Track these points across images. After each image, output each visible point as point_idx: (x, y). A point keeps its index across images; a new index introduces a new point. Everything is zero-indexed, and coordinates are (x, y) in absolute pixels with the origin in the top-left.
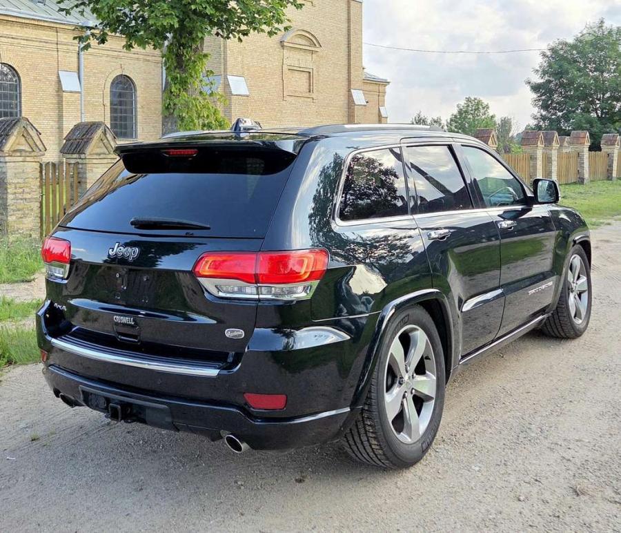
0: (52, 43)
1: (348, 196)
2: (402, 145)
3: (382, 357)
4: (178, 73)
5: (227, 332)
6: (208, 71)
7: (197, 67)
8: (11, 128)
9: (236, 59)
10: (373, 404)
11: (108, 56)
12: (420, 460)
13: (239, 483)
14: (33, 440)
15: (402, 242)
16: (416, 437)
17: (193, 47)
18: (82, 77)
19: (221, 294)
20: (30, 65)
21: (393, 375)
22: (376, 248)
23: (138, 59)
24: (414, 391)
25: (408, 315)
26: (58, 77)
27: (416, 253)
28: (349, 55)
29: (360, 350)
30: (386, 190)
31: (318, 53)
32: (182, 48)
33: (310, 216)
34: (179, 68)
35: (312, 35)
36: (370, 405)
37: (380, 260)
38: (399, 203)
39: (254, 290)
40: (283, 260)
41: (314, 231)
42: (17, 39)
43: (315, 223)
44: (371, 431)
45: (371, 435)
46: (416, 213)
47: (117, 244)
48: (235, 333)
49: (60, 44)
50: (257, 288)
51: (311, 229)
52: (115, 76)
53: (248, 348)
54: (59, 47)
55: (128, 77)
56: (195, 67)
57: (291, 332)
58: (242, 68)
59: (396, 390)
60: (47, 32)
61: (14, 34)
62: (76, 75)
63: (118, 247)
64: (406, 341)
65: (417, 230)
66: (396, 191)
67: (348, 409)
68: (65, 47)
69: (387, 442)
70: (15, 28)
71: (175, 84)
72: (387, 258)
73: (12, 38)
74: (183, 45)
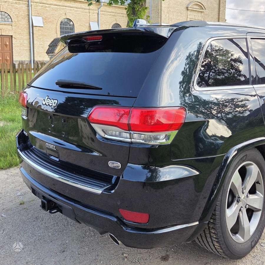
0: (87, 9)
1: (211, 73)
2: (248, 37)
3: (225, 185)
4: (133, 17)
5: (110, 163)
6: (147, 16)
7: (142, 14)
8: (58, 43)
9: (166, 15)
10: (217, 219)
11: (110, 15)
12: (249, 252)
13: (124, 255)
14: (20, 204)
15: (243, 103)
16: (247, 238)
17: (140, 4)
18: (99, 24)
19: (106, 136)
20: (78, 19)
21: (233, 197)
22: (226, 106)
23: (123, 16)
24: (247, 206)
25: (246, 155)
26: (90, 24)
27: (251, 110)
28: (219, 14)
29: (212, 171)
30: (234, 71)
31: (204, 13)
32: (135, 5)
33: (180, 83)
34: (133, 14)
35: (202, 4)
36: (214, 219)
37: (228, 115)
38: (242, 79)
39: (128, 135)
40: (151, 114)
41: (182, 92)
42: (73, 8)
43: (183, 87)
44: (215, 237)
45: (214, 239)
46: (255, 84)
47: (47, 97)
48: (115, 165)
49: (91, 10)
50: (130, 134)
51: (180, 91)
52: (113, 24)
53: (122, 177)
54: (90, 11)
55: (119, 25)
56: (141, 13)
57: (155, 169)
58: (169, 19)
59: (235, 207)
60: (85, 5)
61: (71, 5)
62: (97, 23)
63: (48, 99)
64: (243, 173)
65: (256, 96)
66: (241, 71)
67: (197, 223)
68: (92, 11)
69: (226, 245)
70: (72, 3)
71: (131, 22)
72: (233, 113)
73: (71, 7)
74: (136, 3)
